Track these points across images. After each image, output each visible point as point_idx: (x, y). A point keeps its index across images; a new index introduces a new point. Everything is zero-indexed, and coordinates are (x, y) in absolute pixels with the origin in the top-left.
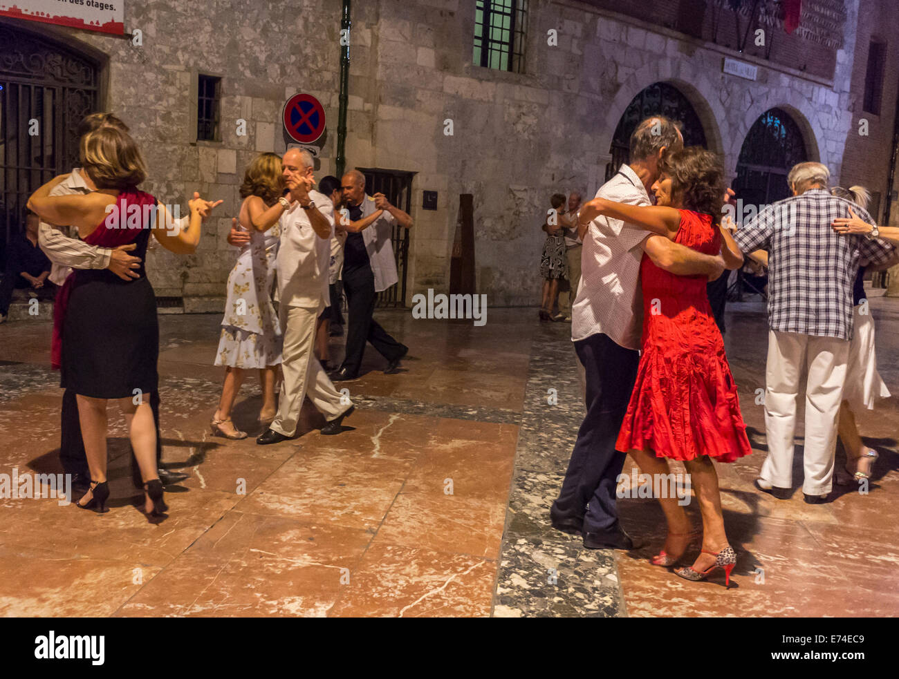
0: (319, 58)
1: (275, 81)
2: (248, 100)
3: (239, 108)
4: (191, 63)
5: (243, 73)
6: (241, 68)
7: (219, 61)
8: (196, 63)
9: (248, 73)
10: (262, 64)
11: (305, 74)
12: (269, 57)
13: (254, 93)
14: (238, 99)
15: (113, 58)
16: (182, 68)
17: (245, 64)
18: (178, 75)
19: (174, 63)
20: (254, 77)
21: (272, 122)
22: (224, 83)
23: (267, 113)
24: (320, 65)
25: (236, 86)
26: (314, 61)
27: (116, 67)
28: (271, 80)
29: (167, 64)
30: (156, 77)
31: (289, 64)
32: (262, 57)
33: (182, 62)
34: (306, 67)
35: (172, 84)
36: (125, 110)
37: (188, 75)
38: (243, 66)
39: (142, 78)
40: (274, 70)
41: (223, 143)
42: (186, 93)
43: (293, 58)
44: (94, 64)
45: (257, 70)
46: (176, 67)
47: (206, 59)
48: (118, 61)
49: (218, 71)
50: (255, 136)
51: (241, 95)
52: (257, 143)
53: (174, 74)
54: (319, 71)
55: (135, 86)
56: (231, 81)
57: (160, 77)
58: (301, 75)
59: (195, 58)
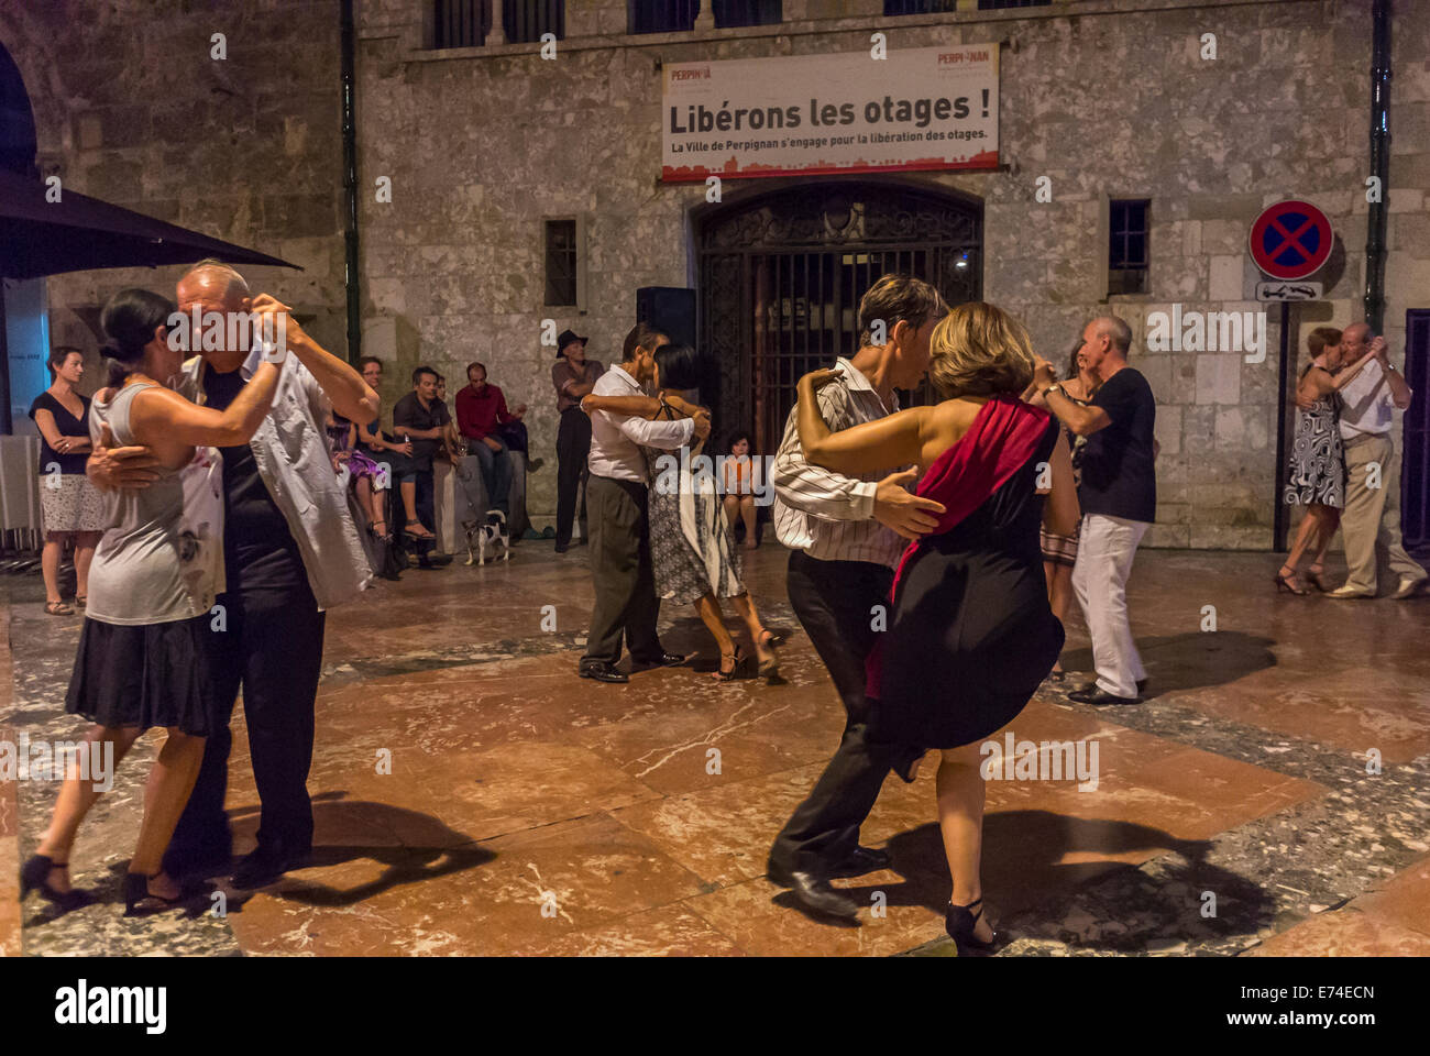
0: (1328, 140)
1: (1243, 190)
2: (1196, 225)
3: (1179, 240)
4: (1100, 187)
5: (1185, 187)
6: (1181, 178)
7: (1145, 176)
8: (1108, 186)
9: (1194, 186)
10: (1219, 168)
11: (1301, 169)
12: (1233, 156)
13: (1202, 213)
14: (1178, 226)
15: (988, 199)
16: (1087, 195)
17: (1189, 172)
18: (1080, 209)
19: (1074, 192)
20: (1205, 190)
21: (1239, 253)
22: (1155, 208)
23: (1229, 241)
24: (1329, 150)
25: (1174, 207)
26: (1318, 142)
27: (991, 210)
28: (1234, 190)
29: (1063, 193)
30: (1047, 216)
31: (1269, 158)
32: (1219, 157)
33: (1086, 188)
34: (1300, 158)
35: (1070, 221)
36: (1002, 266)
37: (1096, 204)
38: (1186, 175)
39: (1026, 220)
40: (1242, 173)
41: (1153, 295)
42: (1092, 231)
43: (1277, 149)
44: (969, 212)
45: (1211, 176)
46: (1078, 196)
47: (1124, 177)
48: (993, 202)
49: (1142, 192)
50: (1208, 279)
51: (1182, 220)
52: (1211, 289)
53: (1074, 207)
54: (1327, 160)
55: (1017, 232)
56: (1165, 202)
57: (1052, 214)
58: (1294, 172)
59: (1106, 179)
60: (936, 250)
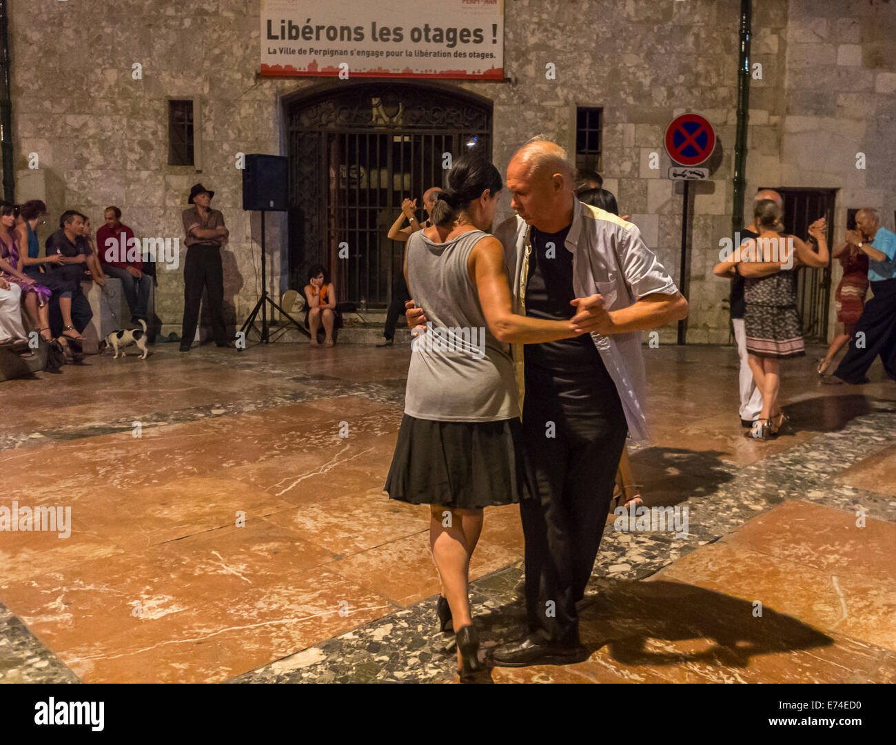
0: (713, 75)
1: (661, 105)
2: (632, 127)
3: (621, 136)
4: (571, 97)
5: (625, 101)
6: (623, 95)
7: (599, 91)
8: (575, 97)
9: (631, 100)
10: (646, 89)
11: (696, 93)
12: (655, 81)
13: (636, 119)
14: (620, 127)
15: (496, 102)
16: (562, 102)
17: (628, 90)
18: (557, 111)
19: (552, 99)
20: (638, 103)
21: (658, 147)
22: (605, 113)
23: (652, 138)
24: (714, 81)
25: (618, 114)
26: (707, 76)
27: (498, 109)
28: (656, 104)
29: (546, 100)
30: (536, 116)
31: (677, 85)
32: (647, 82)
33: (561, 98)
34: (696, 85)
35: (551, 120)
36: (505, 149)
37: (567, 109)
38: (625, 93)
39: (522, 117)
40: (661, 93)
41: (604, 172)
42: (565, 127)
43: (682, 78)
44: (481, 111)
45: (641, 95)
46: (556, 103)
47: (586, 91)
48: (499, 104)
49: (598, 102)
50: (639, 163)
51: (623, 123)
52: (641, 170)
53: (553, 110)
54: (713, 88)
55: (515, 126)
56: (612, 110)
57: (539, 114)
58: (691, 93)
59: (574, 92)
60: (460, 135)
